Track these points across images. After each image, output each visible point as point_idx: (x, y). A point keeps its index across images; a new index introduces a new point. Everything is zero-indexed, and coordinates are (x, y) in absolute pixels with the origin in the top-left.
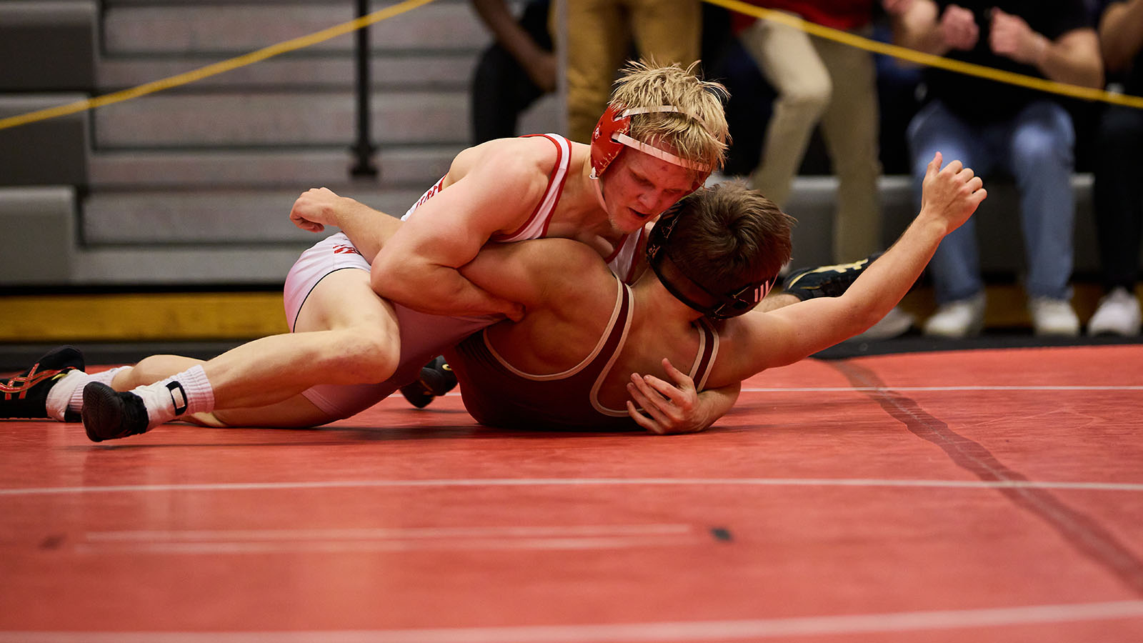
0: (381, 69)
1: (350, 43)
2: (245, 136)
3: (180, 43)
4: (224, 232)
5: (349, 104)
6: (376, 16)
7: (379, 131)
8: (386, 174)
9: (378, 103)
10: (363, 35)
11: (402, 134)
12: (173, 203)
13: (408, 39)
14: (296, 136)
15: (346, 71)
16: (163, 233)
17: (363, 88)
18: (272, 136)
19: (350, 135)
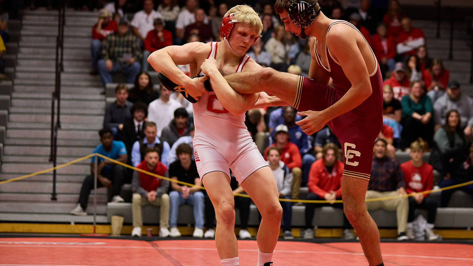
0: (58, 178)
1: (52, 172)
2: (30, 191)
3: (17, 171)
4: (24, 211)
5: (51, 185)
6: (58, 167)
7: (57, 191)
8: (59, 200)
9: (57, 185)
10: (55, 171)
11: (62, 191)
12: (14, 204)
13: (64, 172)
14: (40, 191)
15: (51, 178)
16: (12, 210)
17: (54, 182)
18: (35, 191)
19: (51, 191)
